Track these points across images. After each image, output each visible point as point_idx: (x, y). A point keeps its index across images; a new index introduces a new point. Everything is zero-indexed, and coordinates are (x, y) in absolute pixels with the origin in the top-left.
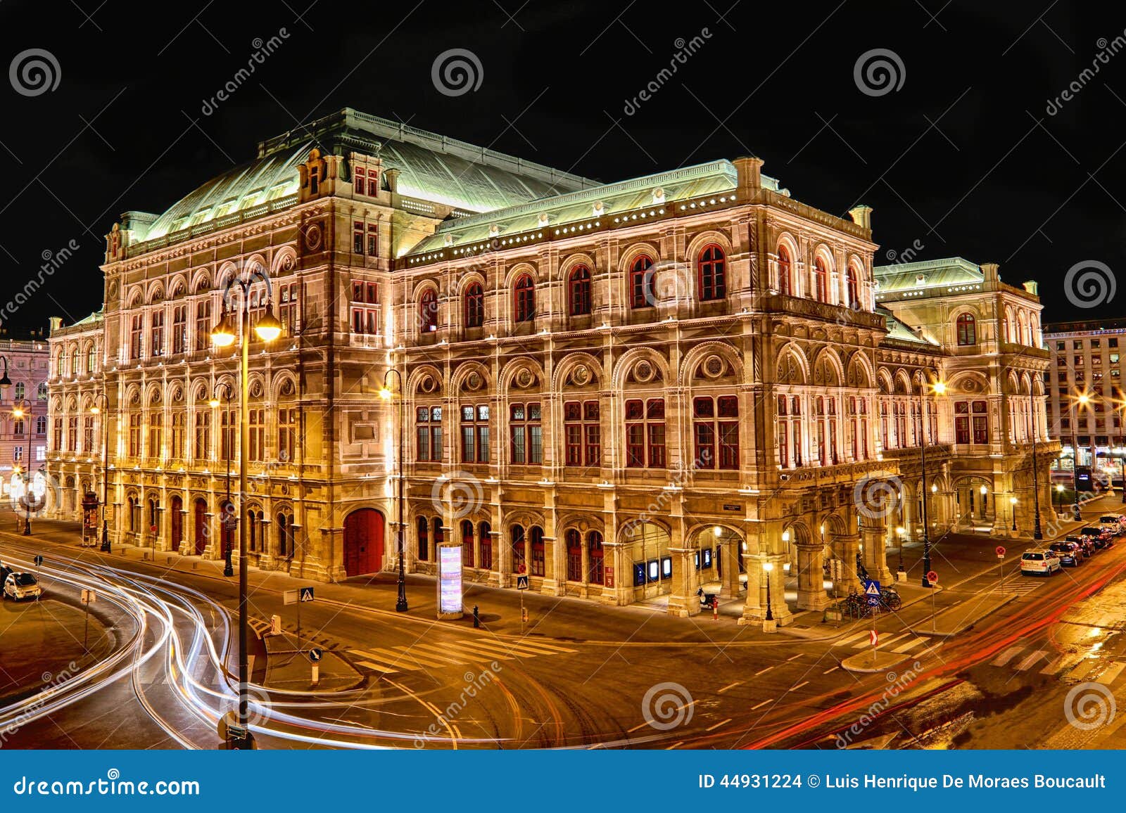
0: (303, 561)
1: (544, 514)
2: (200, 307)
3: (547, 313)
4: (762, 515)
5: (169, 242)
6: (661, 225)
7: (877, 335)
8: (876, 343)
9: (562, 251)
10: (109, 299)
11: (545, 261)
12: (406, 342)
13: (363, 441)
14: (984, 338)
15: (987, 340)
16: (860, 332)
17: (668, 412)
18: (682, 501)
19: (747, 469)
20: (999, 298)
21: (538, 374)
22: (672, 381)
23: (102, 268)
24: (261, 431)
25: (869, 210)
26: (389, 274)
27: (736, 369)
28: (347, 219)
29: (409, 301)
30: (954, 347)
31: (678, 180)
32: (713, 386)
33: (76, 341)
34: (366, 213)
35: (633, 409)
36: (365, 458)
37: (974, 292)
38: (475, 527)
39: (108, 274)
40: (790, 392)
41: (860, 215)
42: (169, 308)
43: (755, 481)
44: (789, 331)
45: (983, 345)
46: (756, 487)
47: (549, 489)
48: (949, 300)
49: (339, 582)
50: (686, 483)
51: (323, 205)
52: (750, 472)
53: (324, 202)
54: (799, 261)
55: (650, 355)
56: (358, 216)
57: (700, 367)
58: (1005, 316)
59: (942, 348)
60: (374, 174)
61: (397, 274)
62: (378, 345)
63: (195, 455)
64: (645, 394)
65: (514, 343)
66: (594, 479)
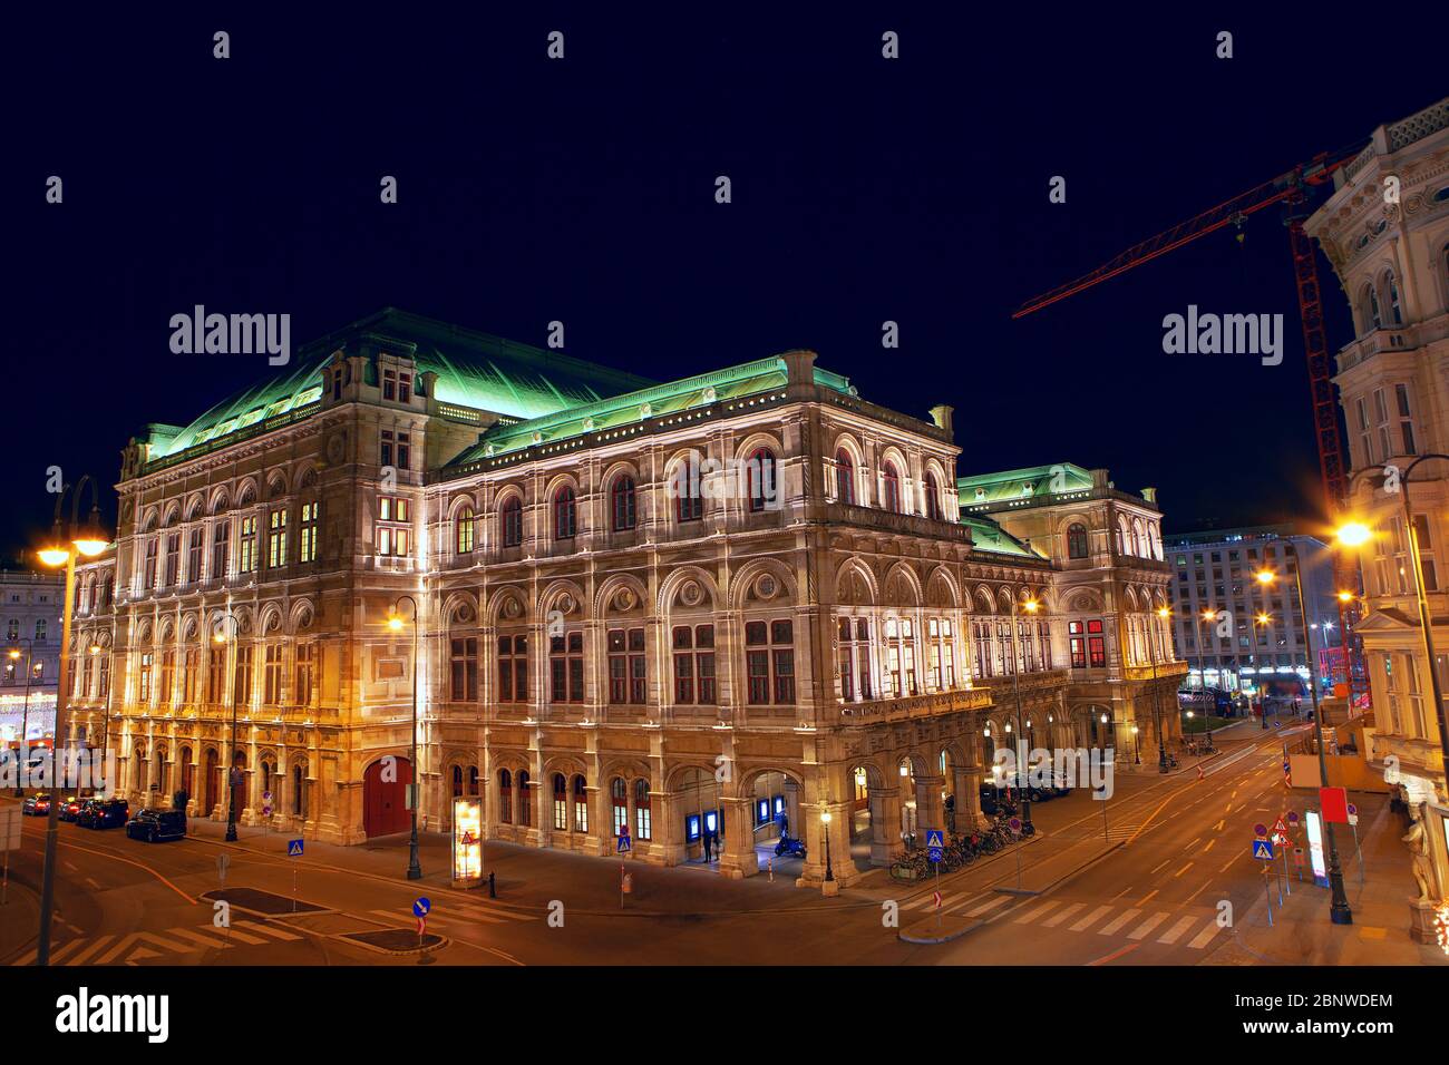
0: (318, 820)
1: (586, 759)
2: (218, 529)
3: (589, 530)
4: (821, 758)
5: (185, 456)
6: (707, 428)
7: (961, 549)
8: (961, 557)
9: (604, 460)
10: (123, 522)
11: (587, 472)
12: (441, 565)
13: (390, 679)
14: (1096, 550)
15: (1100, 552)
16: (940, 544)
17: (718, 640)
18: (734, 742)
19: (804, 704)
20: (1110, 506)
21: (579, 600)
22: (721, 605)
23: (118, 487)
24: (279, 670)
25: (952, 409)
26: (423, 489)
27: (790, 589)
28: (374, 428)
29: (444, 520)
30: (1065, 561)
31: (735, 379)
32: (765, 609)
33: (94, 570)
34: (396, 420)
35: (681, 637)
36: (393, 698)
37: (1084, 499)
38: (513, 776)
39: (123, 494)
40: (854, 613)
41: (939, 415)
42: (185, 530)
43: (811, 718)
44: (851, 544)
45: (1095, 558)
46: (813, 724)
47: (590, 730)
48: (1057, 509)
49: (356, 845)
50: (738, 722)
51: (346, 412)
52: (806, 707)
53: (346, 409)
54: (863, 465)
55: (698, 574)
56: (387, 425)
57: (751, 587)
58: (1118, 526)
59: (1053, 561)
60: (405, 377)
61: (432, 489)
62: (409, 568)
63: (208, 699)
64: (694, 619)
65: (553, 564)
66: (640, 719)
